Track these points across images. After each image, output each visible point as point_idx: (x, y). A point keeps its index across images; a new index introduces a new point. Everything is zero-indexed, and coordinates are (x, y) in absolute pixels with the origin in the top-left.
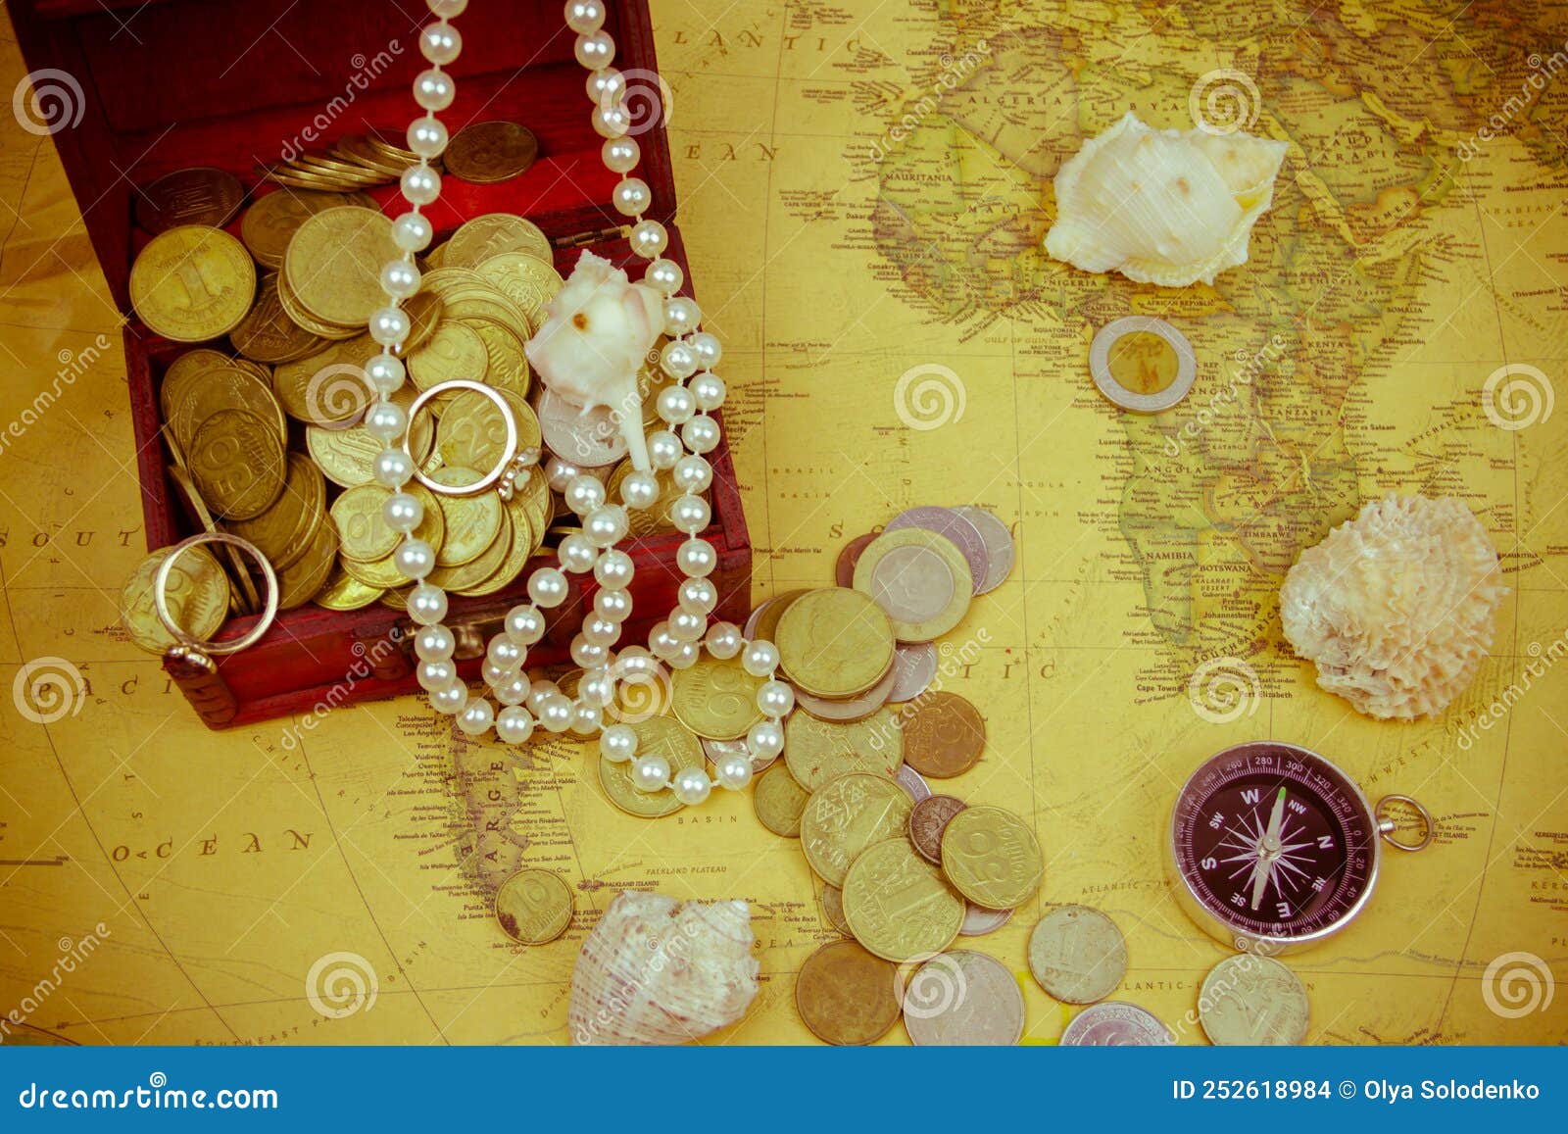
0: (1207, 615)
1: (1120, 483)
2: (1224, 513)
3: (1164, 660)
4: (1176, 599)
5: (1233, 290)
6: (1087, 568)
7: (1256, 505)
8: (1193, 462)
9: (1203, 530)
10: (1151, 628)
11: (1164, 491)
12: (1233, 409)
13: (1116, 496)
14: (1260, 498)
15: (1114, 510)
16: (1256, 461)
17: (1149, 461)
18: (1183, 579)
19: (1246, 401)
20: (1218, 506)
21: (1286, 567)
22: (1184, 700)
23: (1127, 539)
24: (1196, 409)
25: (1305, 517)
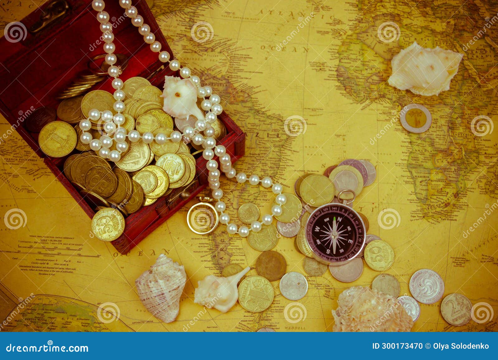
0: (432, 195)
1: (408, 155)
2: (438, 165)
3: (419, 208)
4: (423, 190)
5: (444, 97)
6: (397, 180)
8: (429, 149)
9: (432, 169)
10: (416, 198)
11: (421, 157)
12: (442, 133)
13: (407, 158)
14: (449, 160)
15: (405, 162)
16: (448, 149)
17: (417, 148)
18: (426, 184)
19: (446, 131)
20: (437, 162)
21: (456, 181)
22: (424, 220)
23: (409, 171)
24: (431, 133)
25: (462, 167)
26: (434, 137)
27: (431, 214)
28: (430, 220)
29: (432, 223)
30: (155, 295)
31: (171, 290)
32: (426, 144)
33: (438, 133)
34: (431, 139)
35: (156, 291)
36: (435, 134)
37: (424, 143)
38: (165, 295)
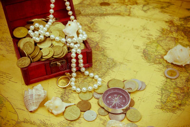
0: (169, 102)
1: (163, 85)
2: (175, 92)
3: (160, 105)
4: (165, 99)
5: (188, 70)
6: (154, 92)
7: (181, 92)
8: (174, 86)
9: (172, 92)
10: (160, 101)
11: (168, 87)
12: (182, 82)
13: (162, 86)
14: (182, 92)
15: (161, 87)
16: (183, 88)
17: (168, 84)
18: (167, 97)
19: (184, 82)
20: (175, 90)
21: (182, 100)
22: (161, 110)
23: (161, 91)
24: (177, 80)
25: (187, 95)
26: (178, 82)
27: (165, 108)
28: (164, 111)
29: (164, 112)
30: (29, 94)
31: (37, 94)
32: (173, 84)
33: (180, 81)
34: (176, 82)
35: (30, 93)
36: (179, 81)
37: (172, 83)
38: (33, 95)
